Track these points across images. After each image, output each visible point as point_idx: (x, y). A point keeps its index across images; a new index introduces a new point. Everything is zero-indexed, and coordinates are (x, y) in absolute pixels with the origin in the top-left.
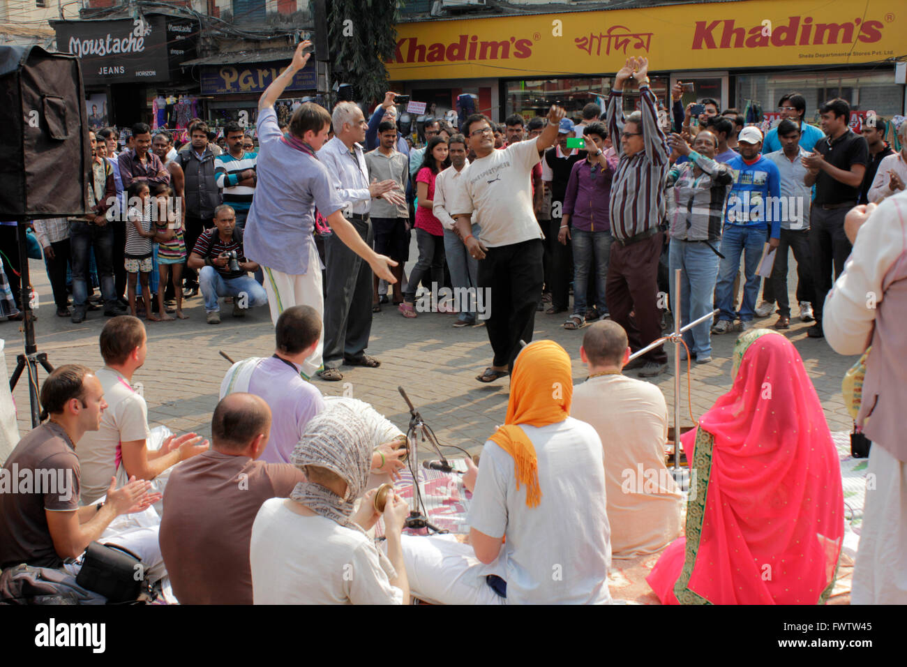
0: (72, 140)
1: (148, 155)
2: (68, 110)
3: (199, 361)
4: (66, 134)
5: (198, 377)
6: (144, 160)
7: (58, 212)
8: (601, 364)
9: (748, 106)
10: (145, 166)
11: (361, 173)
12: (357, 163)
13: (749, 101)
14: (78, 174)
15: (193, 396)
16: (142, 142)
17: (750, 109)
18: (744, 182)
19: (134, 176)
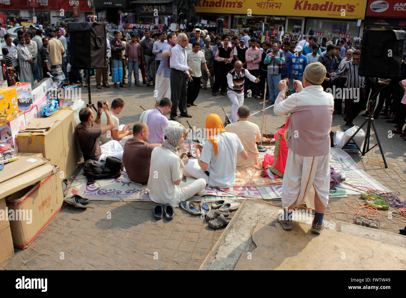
0: (103, 47)
1: (118, 41)
2: (102, 39)
3: (133, 104)
4: (101, 46)
5: (133, 109)
6: (117, 42)
7: (99, 67)
8: (242, 118)
9: (310, 29)
10: (118, 44)
11: (185, 57)
12: (184, 53)
13: (310, 28)
14: (104, 56)
15: (132, 115)
16: (117, 36)
17: (310, 31)
18: (297, 62)
19: (115, 47)
